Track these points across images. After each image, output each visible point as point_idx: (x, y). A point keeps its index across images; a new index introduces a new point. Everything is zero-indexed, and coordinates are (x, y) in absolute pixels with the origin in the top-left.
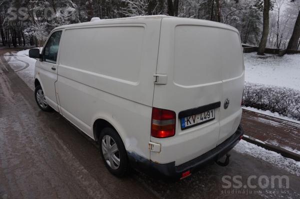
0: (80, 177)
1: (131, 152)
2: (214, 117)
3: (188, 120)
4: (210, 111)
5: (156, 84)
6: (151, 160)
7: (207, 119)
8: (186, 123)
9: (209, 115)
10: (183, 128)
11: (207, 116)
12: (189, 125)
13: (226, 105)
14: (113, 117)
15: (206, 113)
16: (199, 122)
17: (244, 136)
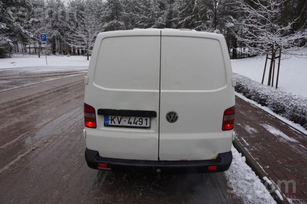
2: (148, 126)
3: (112, 120)
7: (138, 125)
8: (110, 122)
9: (142, 122)
10: (107, 125)
11: (139, 122)
12: (113, 124)
15: (137, 119)
16: (124, 125)
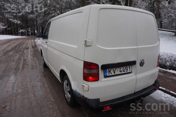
0: (49, 103)
1: (74, 90)
2: (131, 71)
3: (109, 72)
4: (128, 67)
5: (86, 46)
6: (84, 96)
7: (125, 72)
8: (108, 73)
9: (127, 69)
10: (106, 77)
11: (125, 70)
12: (110, 74)
13: (142, 64)
14: (67, 68)
15: (125, 68)
16: (118, 74)
17: (160, 88)
